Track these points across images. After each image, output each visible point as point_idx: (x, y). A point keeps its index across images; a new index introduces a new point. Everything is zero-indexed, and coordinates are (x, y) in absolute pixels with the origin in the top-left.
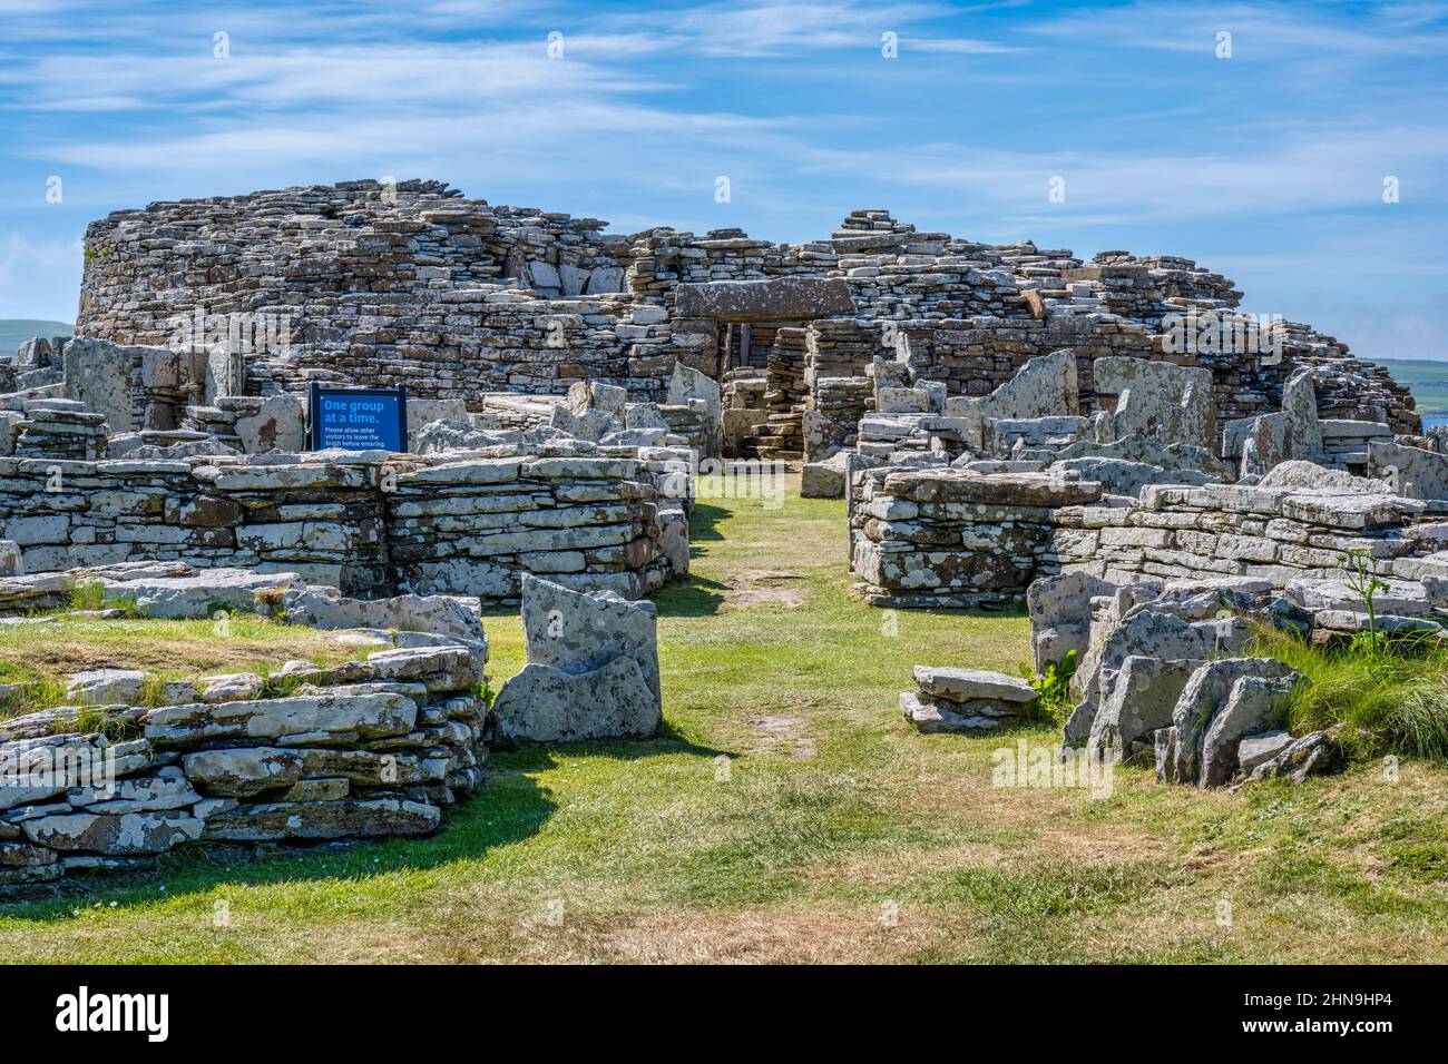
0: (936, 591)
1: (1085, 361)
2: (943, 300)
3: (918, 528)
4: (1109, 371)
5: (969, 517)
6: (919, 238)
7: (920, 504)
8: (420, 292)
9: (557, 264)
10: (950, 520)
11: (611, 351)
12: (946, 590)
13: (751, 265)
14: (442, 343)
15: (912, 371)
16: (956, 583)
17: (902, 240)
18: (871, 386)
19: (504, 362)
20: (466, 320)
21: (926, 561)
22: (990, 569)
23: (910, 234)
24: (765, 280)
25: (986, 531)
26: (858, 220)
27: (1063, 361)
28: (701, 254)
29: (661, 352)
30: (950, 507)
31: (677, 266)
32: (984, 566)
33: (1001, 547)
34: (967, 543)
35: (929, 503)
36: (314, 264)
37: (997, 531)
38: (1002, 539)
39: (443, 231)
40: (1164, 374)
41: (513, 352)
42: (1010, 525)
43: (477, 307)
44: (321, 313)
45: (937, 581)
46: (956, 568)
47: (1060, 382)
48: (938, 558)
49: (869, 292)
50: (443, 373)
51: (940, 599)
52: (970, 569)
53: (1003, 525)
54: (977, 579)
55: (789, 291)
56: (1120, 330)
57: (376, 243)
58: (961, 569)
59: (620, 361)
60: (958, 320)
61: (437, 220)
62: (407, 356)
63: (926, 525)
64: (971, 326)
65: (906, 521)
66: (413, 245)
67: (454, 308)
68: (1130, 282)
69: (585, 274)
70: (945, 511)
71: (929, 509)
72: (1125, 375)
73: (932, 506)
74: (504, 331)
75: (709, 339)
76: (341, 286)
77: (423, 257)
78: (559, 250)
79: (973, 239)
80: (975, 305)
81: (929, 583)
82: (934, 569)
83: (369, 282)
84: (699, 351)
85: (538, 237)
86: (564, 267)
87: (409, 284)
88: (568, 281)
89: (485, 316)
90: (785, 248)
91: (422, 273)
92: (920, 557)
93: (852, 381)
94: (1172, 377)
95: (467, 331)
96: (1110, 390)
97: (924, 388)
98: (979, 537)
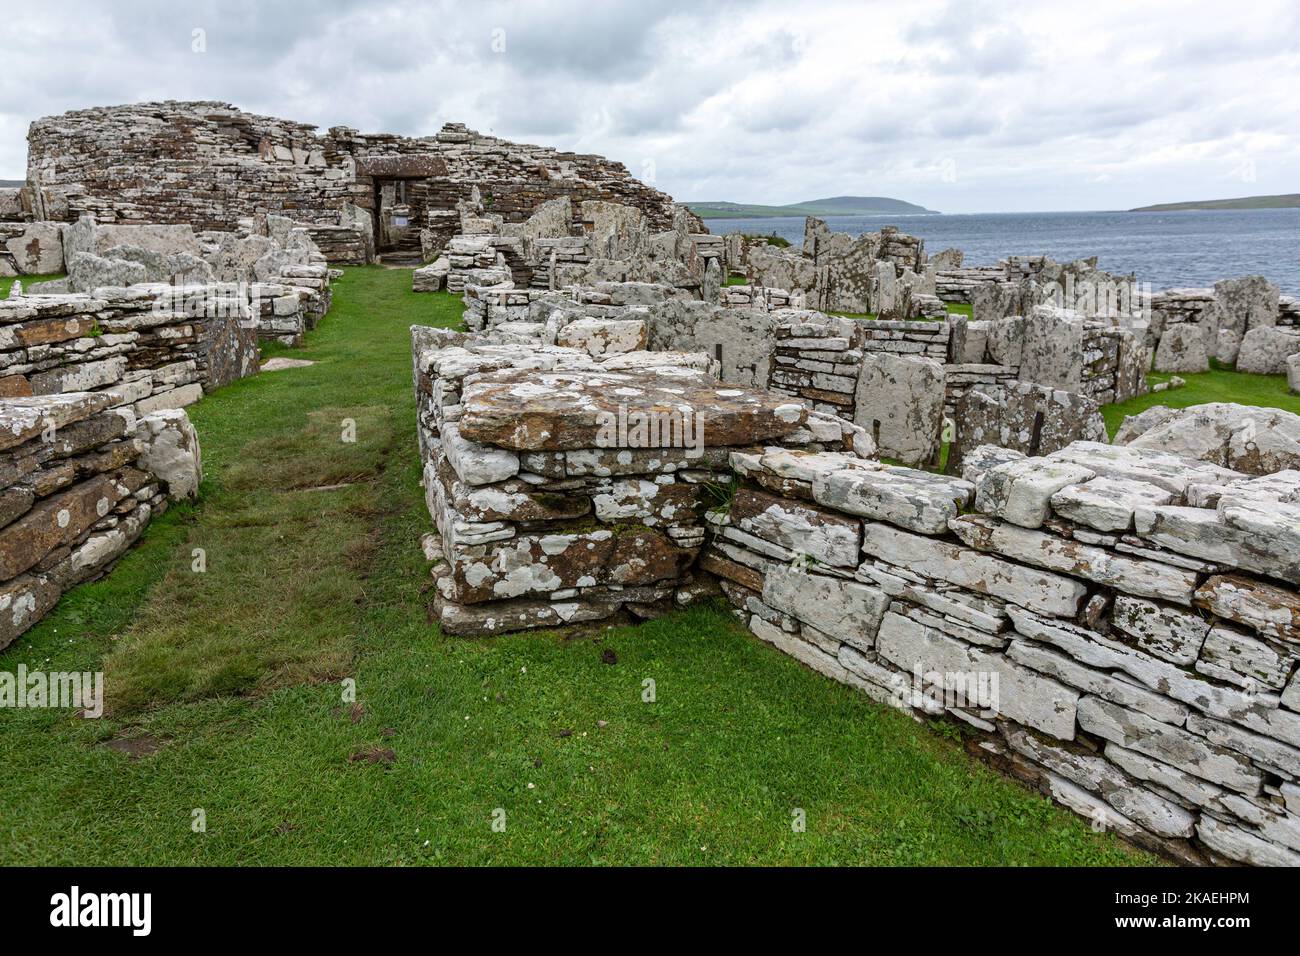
0: (554, 596)
1: (575, 204)
2: (495, 168)
3: (522, 498)
4: (589, 208)
5: (606, 471)
6: (481, 137)
7: (521, 454)
8: (200, 159)
9: (290, 148)
10: (570, 478)
11: (313, 194)
12: (570, 593)
13: (391, 148)
14: (215, 188)
15: (481, 207)
16: (586, 581)
17: (473, 138)
18: (458, 216)
19: (251, 200)
20: (227, 176)
21: (536, 550)
22: (641, 555)
23: (477, 136)
24: (399, 156)
25: (633, 493)
26: (448, 127)
27: (564, 202)
28: (363, 141)
29: (342, 195)
30: (571, 458)
31: (350, 147)
32: (630, 550)
33: (657, 515)
34: (600, 513)
35: (537, 452)
36: (138, 142)
37: (649, 489)
38: (658, 502)
39: (214, 125)
40: (617, 210)
41: (256, 194)
42: (670, 480)
43: (233, 168)
44: (144, 171)
45: (555, 581)
46: (585, 559)
47: (563, 214)
48: (555, 543)
49: (455, 164)
50: (216, 206)
51: (559, 609)
52: (610, 555)
53: (659, 479)
54: (619, 573)
55: (412, 162)
56: (586, 187)
57: (173, 131)
58: (594, 560)
59: (319, 200)
60: (504, 179)
61: (211, 118)
62: (195, 196)
63: (532, 489)
64: (511, 183)
65: (498, 485)
66: (194, 132)
67: (220, 168)
68: (588, 163)
69: (306, 153)
70: (564, 463)
71: (538, 462)
72: (598, 211)
73: (542, 458)
74: (251, 182)
75: (369, 189)
76: (155, 155)
77: (201, 138)
78: (291, 140)
79: (508, 139)
80: (512, 171)
81: (540, 586)
82: (549, 563)
83: (171, 153)
84: (365, 194)
85: (277, 132)
86: (294, 149)
87: (193, 154)
88: (297, 158)
89: (239, 173)
90: (409, 139)
91: (201, 149)
92: (524, 545)
93: (451, 213)
94: (621, 212)
95: (230, 182)
96: (590, 220)
97: (489, 220)
98: (623, 503)
